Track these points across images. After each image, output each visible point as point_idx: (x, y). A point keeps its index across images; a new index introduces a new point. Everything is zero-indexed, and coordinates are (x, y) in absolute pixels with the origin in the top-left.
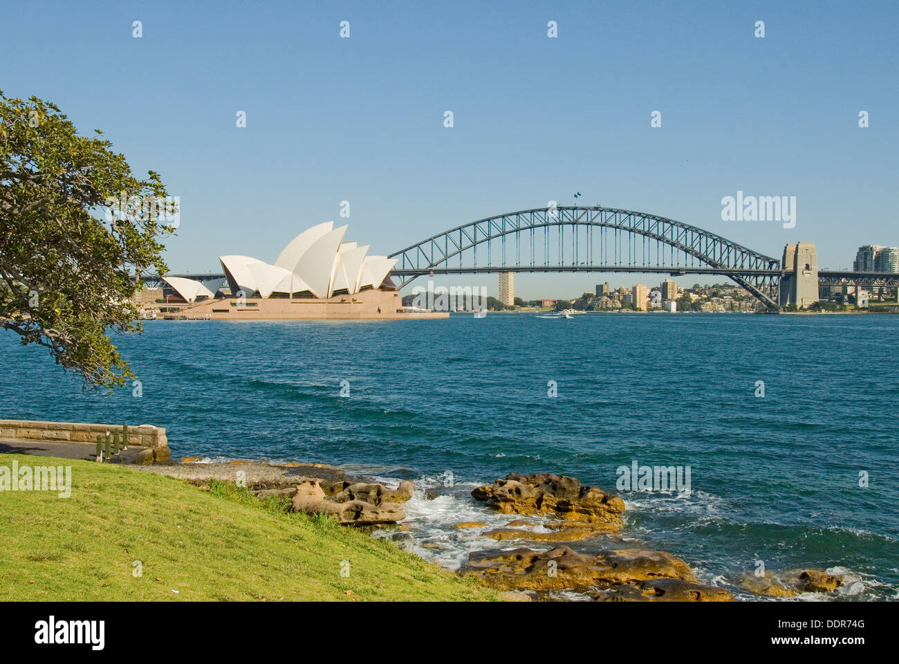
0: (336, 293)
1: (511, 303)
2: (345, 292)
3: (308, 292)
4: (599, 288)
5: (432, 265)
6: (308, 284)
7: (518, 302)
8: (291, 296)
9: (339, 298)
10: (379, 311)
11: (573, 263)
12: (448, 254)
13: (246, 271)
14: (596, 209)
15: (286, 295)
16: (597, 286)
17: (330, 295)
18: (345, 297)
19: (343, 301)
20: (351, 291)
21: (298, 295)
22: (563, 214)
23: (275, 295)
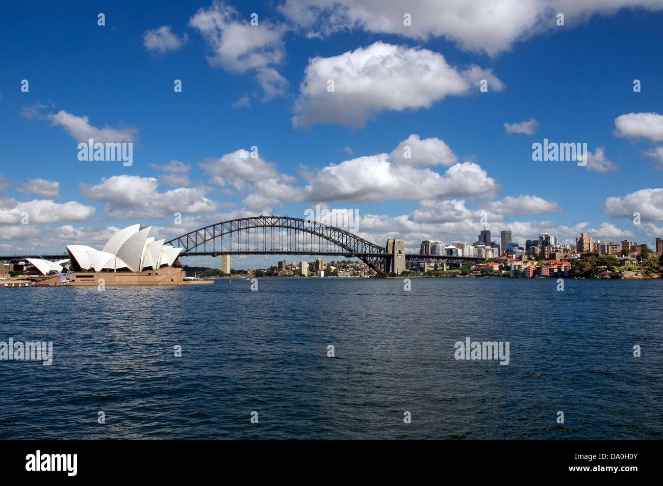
0: (145, 269)
1: (229, 272)
2: (150, 268)
3: (126, 268)
4: (280, 264)
5: (187, 251)
6: (126, 263)
7: (232, 271)
8: (115, 271)
9: (147, 272)
10: (172, 280)
11: (272, 250)
12: (198, 243)
13: (85, 255)
14: (285, 218)
15: (111, 271)
16: (279, 262)
17: (141, 270)
18: (150, 272)
19: (150, 274)
20: (154, 268)
21: (120, 270)
22: (266, 221)
23: (104, 270)
